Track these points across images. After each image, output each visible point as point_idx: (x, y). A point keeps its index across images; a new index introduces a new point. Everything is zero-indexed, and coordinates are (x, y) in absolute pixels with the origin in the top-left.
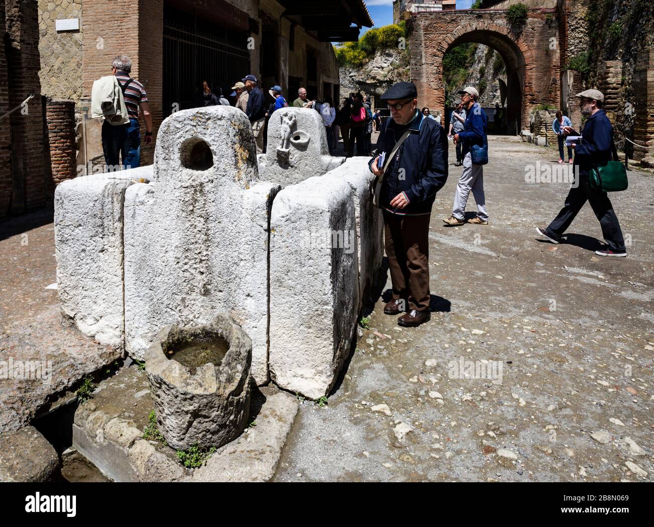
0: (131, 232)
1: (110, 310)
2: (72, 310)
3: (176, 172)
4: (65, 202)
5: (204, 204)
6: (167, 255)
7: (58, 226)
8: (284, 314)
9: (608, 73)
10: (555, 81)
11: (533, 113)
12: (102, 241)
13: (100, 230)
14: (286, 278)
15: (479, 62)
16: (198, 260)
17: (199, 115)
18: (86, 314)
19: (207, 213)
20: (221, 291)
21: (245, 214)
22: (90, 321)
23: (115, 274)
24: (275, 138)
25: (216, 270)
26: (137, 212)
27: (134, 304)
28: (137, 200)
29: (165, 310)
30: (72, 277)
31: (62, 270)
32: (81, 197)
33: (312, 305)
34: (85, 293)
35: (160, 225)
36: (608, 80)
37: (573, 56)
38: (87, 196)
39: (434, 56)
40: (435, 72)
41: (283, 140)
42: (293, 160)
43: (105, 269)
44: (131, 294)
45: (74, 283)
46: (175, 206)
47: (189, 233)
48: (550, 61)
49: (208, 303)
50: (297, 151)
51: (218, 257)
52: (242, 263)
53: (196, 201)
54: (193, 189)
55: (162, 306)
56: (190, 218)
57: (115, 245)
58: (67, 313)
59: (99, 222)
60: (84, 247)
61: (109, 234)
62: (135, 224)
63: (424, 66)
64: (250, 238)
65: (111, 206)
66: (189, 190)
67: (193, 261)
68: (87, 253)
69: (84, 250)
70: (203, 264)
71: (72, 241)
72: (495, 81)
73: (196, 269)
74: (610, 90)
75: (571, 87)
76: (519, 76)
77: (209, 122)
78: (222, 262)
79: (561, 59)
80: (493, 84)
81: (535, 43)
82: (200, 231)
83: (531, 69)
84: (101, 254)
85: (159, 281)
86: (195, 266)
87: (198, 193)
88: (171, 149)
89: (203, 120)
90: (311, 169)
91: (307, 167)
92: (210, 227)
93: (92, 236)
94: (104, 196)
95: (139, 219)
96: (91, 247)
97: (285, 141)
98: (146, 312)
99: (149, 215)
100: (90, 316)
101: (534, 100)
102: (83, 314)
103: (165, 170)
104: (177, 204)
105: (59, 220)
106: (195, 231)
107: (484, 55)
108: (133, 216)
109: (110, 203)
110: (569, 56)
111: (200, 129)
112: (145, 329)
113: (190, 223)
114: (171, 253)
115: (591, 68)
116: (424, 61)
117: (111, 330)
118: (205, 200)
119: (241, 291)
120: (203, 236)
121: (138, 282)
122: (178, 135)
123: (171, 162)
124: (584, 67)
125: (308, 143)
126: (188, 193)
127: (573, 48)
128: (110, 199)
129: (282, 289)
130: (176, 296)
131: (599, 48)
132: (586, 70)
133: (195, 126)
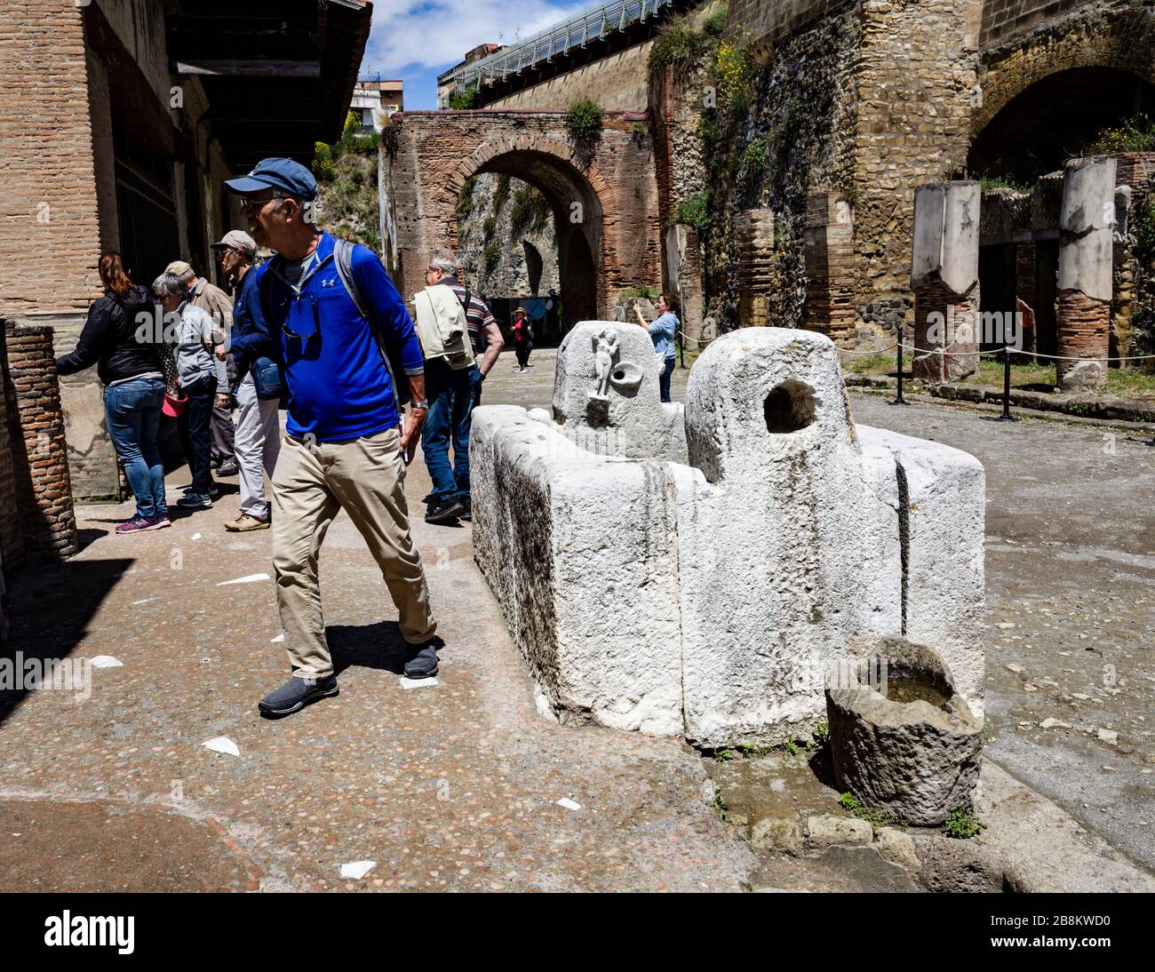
0: (692, 546)
1: (658, 681)
2: (587, 695)
3: (760, 439)
4: (575, 509)
5: (809, 484)
6: (753, 571)
7: (563, 554)
8: (927, 626)
9: (754, 230)
10: (652, 243)
11: (621, 304)
12: (645, 567)
13: (641, 550)
14: (931, 573)
15: (482, 209)
16: (802, 572)
17: (797, 345)
18: (614, 697)
19: (814, 497)
20: (837, 611)
21: (868, 492)
22: (623, 705)
23: (668, 618)
24: (582, 377)
25: (830, 581)
26: (700, 510)
27: (700, 662)
28: (698, 492)
29: (754, 658)
30: (588, 640)
31: (569, 631)
32: (605, 497)
33: (962, 605)
34: (613, 661)
35: (741, 526)
36: (754, 242)
37: (682, 199)
38: (618, 494)
39: (441, 201)
40: (443, 232)
41: (601, 381)
42: (615, 414)
43: (650, 613)
44: (695, 645)
45: (592, 648)
46: (763, 493)
47: (788, 531)
48: (643, 209)
49: (818, 634)
50: (620, 398)
51: (832, 560)
52: (866, 564)
53: (795, 480)
54: (790, 463)
55: (748, 654)
56: (787, 509)
57: (669, 570)
58: (578, 703)
59: (639, 536)
60: (611, 583)
61: (657, 553)
62: (698, 530)
63: (422, 222)
64: (878, 525)
65: (660, 507)
66: (783, 465)
67: (795, 574)
68: (616, 592)
69: (611, 589)
70: (812, 576)
71: (588, 577)
72: (516, 246)
73: (799, 585)
74: (759, 260)
75: (683, 254)
76: (588, 237)
77: (812, 355)
78: (839, 568)
79: (660, 204)
80: (514, 251)
81: (617, 176)
82: (803, 526)
83: (613, 224)
84: (642, 590)
85: (742, 615)
86: (799, 581)
87: (797, 467)
88: (751, 402)
89: (804, 353)
90: (644, 427)
91: (638, 424)
92: (818, 518)
93: (626, 563)
94: (648, 491)
95: (704, 521)
96: (625, 581)
97: (604, 382)
98: (722, 669)
99: (720, 512)
100: (624, 698)
101: (620, 280)
102: (610, 697)
103: (741, 437)
104: (766, 489)
105: (564, 544)
106: (798, 526)
107: (490, 195)
108: (694, 519)
109: (661, 501)
110: (675, 200)
111: (798, 367)
112: (721, 696)
113: (788, 516)
114: (760, 568)
115: (713, 221)
116: (421, 212)
117: (664, 711)
118: (809, 478)
119: (867, 605)
120: (808, 533)
121: (708, 624)
122: (763, 379)
123: (752, 423)
124: (701, 219)
125: (640, 382)
126: (783, 469)
127: (681, 184)
128: (660, 495)
129: (924, 590)
130: (770, 633)
131: (725, 185)
132: (706, 224)
133: (790, 363)
